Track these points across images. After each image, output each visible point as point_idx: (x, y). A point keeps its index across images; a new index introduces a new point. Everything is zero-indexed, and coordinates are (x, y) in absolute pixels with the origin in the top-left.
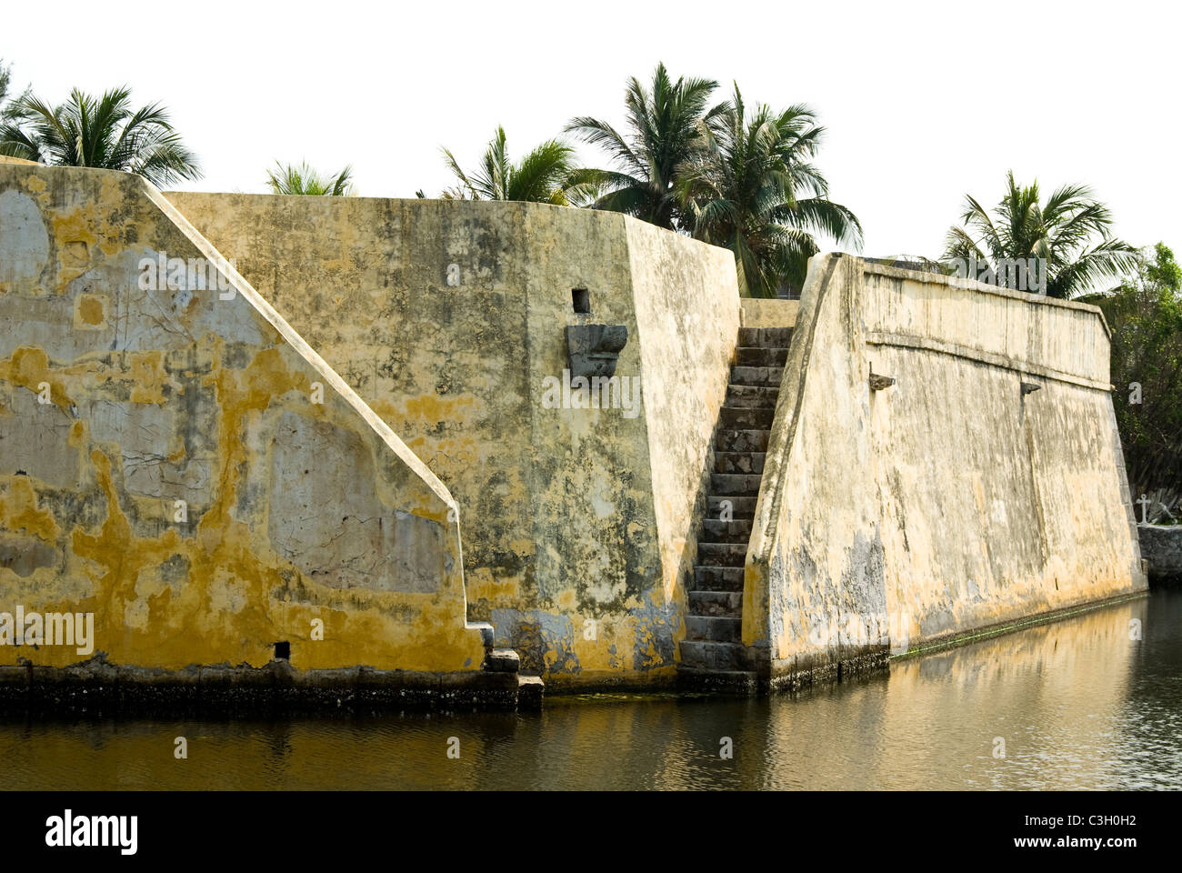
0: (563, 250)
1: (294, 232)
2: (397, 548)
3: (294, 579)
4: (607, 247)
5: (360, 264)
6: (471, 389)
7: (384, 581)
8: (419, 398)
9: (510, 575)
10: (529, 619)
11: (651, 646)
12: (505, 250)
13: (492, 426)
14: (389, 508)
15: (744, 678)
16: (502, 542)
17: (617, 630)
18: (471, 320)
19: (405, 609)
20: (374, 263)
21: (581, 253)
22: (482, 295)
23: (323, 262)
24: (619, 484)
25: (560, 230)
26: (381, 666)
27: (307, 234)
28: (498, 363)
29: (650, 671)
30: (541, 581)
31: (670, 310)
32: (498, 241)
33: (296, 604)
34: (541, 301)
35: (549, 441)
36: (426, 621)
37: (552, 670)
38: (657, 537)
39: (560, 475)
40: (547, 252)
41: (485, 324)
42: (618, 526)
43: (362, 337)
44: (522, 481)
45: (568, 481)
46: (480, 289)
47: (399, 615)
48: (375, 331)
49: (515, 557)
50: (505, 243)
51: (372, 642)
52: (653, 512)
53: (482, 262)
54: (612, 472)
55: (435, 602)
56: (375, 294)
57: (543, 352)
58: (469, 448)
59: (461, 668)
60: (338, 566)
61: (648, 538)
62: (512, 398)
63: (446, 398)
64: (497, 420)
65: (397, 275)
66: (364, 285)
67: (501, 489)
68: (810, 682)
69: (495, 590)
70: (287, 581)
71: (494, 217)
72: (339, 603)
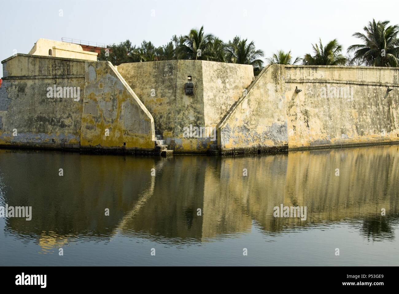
0: (186, 68)
1: (140, 69)
2: (142, 126)
3: (127, 132)
4: (197, 67)
5: (150, 74)
6: (166, 96)
7: (140, 132)
8: (158, 98)
9: (171, 131)
10: (173, 139)
11: (201, 145)
12: (174, 69)
13: (169, 103)
14: (141, 119)
15: (215, 152)
16: (170, 125)
17: (193, 142)
18: (167, 83)
19: (143, 137)
20: (152, 74)
21: (190, 69)
22: (169, 78)
23: (144, 74)
24: (196, 114)
25: (185, 65)
26: (139, 147)
27: (142, 69)
28: (171, 91)
29: (200, 150)
30: (176, 132)
31: (219, 78)
32: (173, 68)
33: (127, 136)
34: (180, 79)
35: (180, 106)
36: (146, 139)
37: (177, 149)
38: (204, 124)
39: (182, 112)
40: (182, 69)
41: (169, 84)
42: (195, 122)
43: (150, 88)
44: (174, 113)
45: (184, 113)
46: (169, 77)
47: (142, 138)
48: (152, 86)
49: (172, 128)
50: (174, 68)
51: (138, 143)
52: (204, 119)
53: (170, 72)
54: (194, 111)
55: (148, 136)
56: (152, 79)
57: (180, 89)
58: (165, 107)
59: (151, 148)
60: (133, 129)
61: (202, 124)
62: (173, 98)
63: (162, 98)
64: (170, 102)
65: (156, 76)
66: (151, 78)
67: (170, 115)
68: (243, 153)
69: (168, 134)
70: (126, 132)
71: (172, 63)
72: (133, 136)
